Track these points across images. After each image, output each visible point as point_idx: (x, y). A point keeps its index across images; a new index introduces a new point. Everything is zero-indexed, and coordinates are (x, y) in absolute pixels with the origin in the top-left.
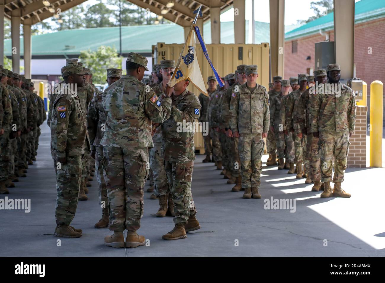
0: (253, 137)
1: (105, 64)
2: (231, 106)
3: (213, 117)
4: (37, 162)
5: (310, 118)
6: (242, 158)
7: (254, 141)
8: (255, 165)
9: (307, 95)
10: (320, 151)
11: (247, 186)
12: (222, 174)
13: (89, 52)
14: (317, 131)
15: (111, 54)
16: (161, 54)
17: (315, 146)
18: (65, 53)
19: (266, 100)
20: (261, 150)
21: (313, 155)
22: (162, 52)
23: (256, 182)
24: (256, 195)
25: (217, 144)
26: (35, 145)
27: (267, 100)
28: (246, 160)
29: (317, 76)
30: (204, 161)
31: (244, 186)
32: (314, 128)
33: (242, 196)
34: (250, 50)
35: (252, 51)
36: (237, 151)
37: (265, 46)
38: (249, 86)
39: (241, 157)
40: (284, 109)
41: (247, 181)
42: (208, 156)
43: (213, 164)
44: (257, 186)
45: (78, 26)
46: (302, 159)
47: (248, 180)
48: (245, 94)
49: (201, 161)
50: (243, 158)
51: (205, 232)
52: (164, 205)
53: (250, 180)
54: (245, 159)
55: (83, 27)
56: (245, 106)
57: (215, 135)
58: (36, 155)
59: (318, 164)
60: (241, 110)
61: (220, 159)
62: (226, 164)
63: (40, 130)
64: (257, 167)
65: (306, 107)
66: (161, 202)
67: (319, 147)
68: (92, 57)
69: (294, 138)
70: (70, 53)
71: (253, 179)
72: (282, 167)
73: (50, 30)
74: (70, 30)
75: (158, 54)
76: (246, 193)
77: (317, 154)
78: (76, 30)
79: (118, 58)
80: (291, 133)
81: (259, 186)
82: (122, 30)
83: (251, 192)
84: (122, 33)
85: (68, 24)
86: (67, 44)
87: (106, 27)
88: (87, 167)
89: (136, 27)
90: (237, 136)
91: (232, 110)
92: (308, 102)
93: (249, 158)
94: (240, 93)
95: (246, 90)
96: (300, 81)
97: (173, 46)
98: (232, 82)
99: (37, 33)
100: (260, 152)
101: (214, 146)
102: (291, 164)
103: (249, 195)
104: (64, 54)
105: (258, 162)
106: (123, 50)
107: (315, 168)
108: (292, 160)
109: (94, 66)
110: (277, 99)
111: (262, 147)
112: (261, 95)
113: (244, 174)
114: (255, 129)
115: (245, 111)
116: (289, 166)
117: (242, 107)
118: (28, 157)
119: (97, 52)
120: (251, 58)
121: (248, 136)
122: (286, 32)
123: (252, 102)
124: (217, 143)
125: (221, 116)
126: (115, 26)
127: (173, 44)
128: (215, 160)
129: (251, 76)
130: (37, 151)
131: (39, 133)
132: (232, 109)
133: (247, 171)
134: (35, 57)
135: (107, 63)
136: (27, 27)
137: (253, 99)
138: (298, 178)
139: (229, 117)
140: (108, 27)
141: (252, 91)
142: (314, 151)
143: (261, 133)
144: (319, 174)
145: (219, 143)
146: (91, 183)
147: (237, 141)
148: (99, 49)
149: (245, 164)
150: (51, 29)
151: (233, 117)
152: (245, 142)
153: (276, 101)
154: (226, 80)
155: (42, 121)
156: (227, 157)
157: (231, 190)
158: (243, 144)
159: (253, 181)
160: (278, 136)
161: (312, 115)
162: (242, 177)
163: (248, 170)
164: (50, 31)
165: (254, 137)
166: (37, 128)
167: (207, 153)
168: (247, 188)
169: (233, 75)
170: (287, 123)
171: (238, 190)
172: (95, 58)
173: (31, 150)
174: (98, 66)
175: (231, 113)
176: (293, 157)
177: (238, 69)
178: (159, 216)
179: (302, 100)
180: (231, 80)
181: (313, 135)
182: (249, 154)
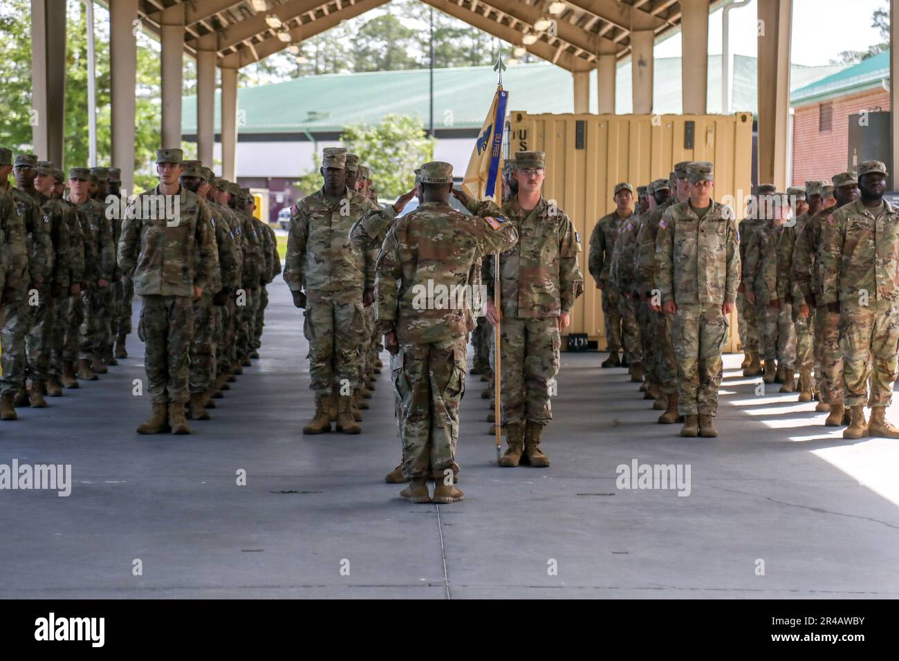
0: (702, 310)
1: (396, 154)
2: (657, 247)
3: (622, 270)
4: (261, 362)
5: (821, 272)
6: (679, 354)
7: (704, 320)
8: (708, 369)
9: (816, 226)
10: (842, 341)
11: (690, 411)
12: (642, 390)
13: (361, 128)
14: (835, 300)
15: (411, 131)
16: (517, 137)
17: (834, 333)
18: (308, 129)
19: (731, 233)
20: (720, 339)
21: (827, 351)
22: (521, 131)
23: (708, 404)
24: (707, 429)
25: (632, 327)
26: (257, 325)
27: (733, 235)
28: (688, 357)
29: (840, 185)
30: (605, 365)
31: (683, 411)
32: (831, 293)
33: (679, 432)
34: (710, 128)
35: (713, 129)
36: (669, 340)
37: (744, 118)
38: (695, 205)
39: (678, 351)
40: (775, 255)
41: (690, 402)
42: (614, 354)
43: (626, 370)
44: (710, 411)
45: (337, 66)
46: (811, 361)
47: (692, 399)
48: (686, 220)
49: (600, 365)
50: (682, 353)
51: (595, 495)
52: (517, 443)
53: (697, 399)
54: (686, 356)
55: (349, 69)
56: (686, 246)
57: (627, 307)
58: (258, 346)
59: (837, 370)
60: (677, 254)
61: (639, 360)
62: (649, 369)
63: (267, 294)
64: (710, 374)
65: (815, 250)
66: (509, 437)
67: (841, 333)
68: (368, 138)
69: (795, 316)
70: (319, 128)
71: (701, 397)
72: (772, 378)
73: (273, 75)
74: (318, 76)
75: (511, 136)
76: (688, 425)
77: (837, 349)
78: (332, 75)
79: (425, 141)
80: (790, 306)
81: (715, 412)
82: (435, 76)
83: (696, 425)
84: (435, 84)
85: (313, 62)
86: (311, 109)
87: (399, 69)
88: (359, 367)
89: (467, 69)
90: (670, 310)
91: (660, 256)
92: (818, 240)
93: (693, 354)
94: (677, 220)
95: (688, 213)
96: (808, 195)
97: (544, 119)
98: (662, 195)
99: (246, 82)
100: (717, 341)
101: (627, 331)
102: (789, 373)
103: (694, 429)
104: (305, 131)
105: (713, 362)
106: (435, 121)
107: (832, 378)
108: (790, 363)
109: (372, 157)
110: (763, 234)
111: (721, 331)
112: (722, 223)
113: (683, 387)
114: (706, 293)
115: (687, 257)
116: (783, 377)
117: (679, 248)
118: (242, 350)
119: (378, 126)
120: (712, 146)
121: (692, 309)
122: (792, 88)
123: (701, 237)
124: (631, 324)
125: (639, 267)
126: (420, 66)
127: (545, 114)
128: (628, 362)
129: (700, 184)
130: (261, 339)
131: (264, 302)
132: (660, 253)
133: (688, 380)
134: (244, 138)
135: (402, 152)
136: (230, 72)
137: (703, 231)
138: (802, 400)
139: (655, 269)
140: (405, 69)
141: (702, 216)
142: (829, 342)
143: (721, 302)
144: (840, 390)
145: (635, 326)
146: (369, 402)
147: (670, 319)
148: (383, 120)
149: (685, 366)
150: (276, 72)
151: (663, 269)
152: (686, 320)
153: (760, 238)
154: (652, 192)
155: (271, 275)
156: (651, 354)
157: (657, 420)
158: (681, 325)
159: (703, 402)
160: (764, 313)
161: (825, 267)
162: (680, 394)
163: (692, 378)
164: (274, 79)
165: (704, 310)
166: (260, 290)
167: (612, 349)
168: (688, 416)
169: (666, 182)
170: (780, 283)
171: (672, 421)
172: (374, 141)
173: (248, 336)
174: (381, 159)
175: (660, 262)
176: (792, 358)
177: (676, 170)
178: (504, 464)
179: (807, 236)
180: (659, 191)
181: (827, 309)
182: (695, 345)
